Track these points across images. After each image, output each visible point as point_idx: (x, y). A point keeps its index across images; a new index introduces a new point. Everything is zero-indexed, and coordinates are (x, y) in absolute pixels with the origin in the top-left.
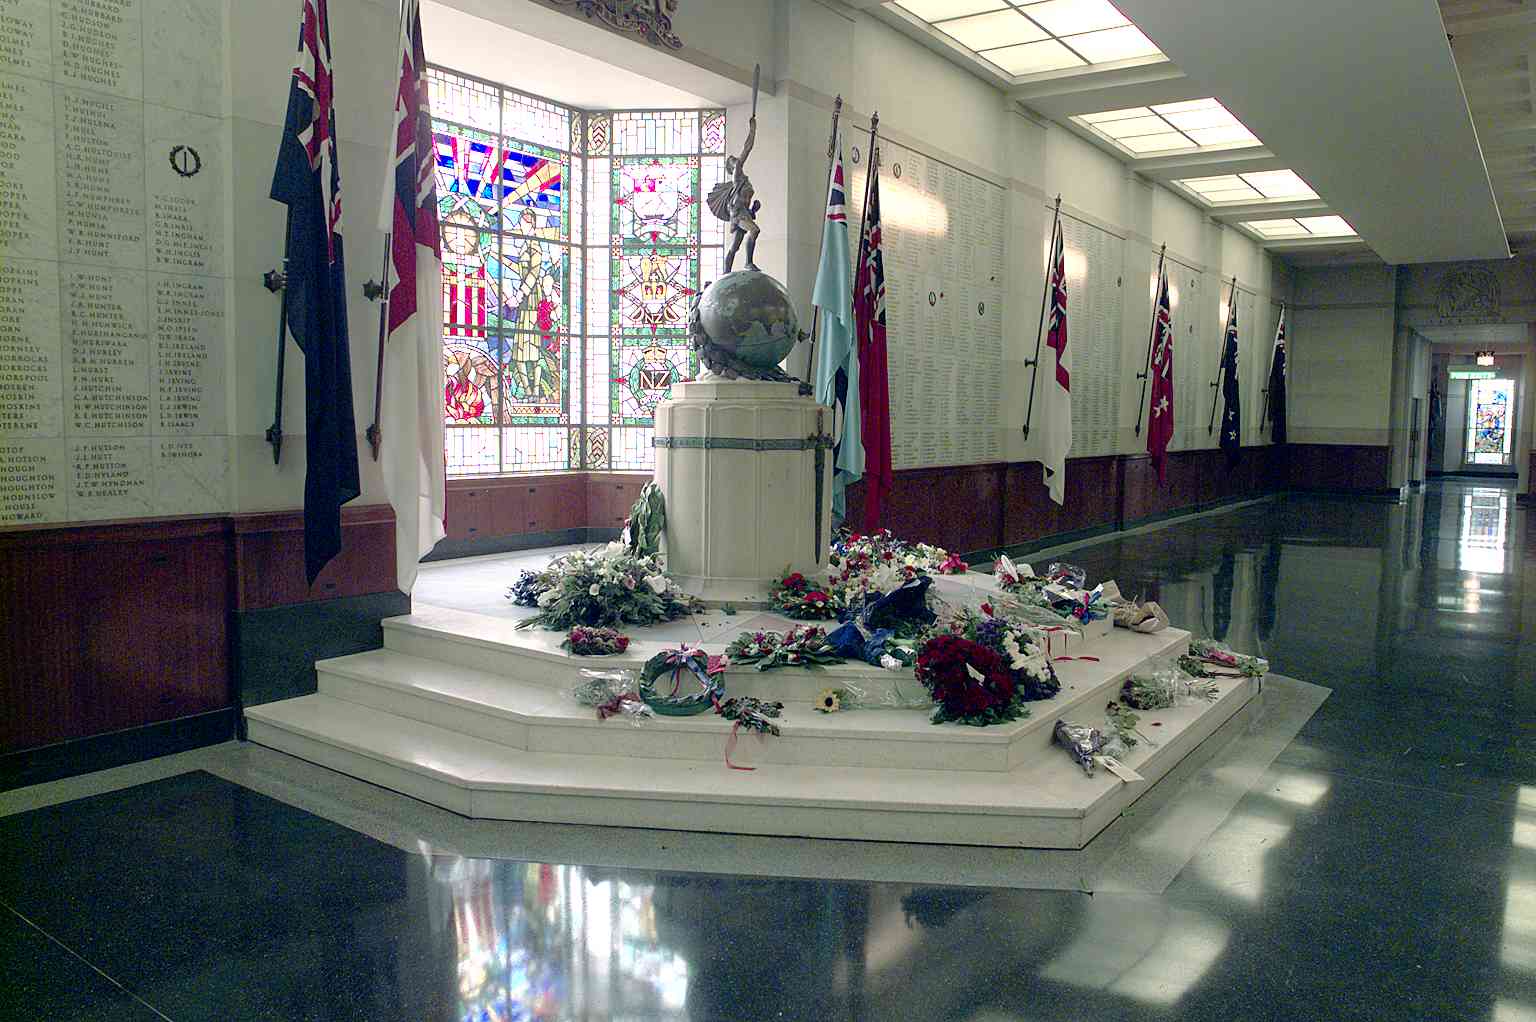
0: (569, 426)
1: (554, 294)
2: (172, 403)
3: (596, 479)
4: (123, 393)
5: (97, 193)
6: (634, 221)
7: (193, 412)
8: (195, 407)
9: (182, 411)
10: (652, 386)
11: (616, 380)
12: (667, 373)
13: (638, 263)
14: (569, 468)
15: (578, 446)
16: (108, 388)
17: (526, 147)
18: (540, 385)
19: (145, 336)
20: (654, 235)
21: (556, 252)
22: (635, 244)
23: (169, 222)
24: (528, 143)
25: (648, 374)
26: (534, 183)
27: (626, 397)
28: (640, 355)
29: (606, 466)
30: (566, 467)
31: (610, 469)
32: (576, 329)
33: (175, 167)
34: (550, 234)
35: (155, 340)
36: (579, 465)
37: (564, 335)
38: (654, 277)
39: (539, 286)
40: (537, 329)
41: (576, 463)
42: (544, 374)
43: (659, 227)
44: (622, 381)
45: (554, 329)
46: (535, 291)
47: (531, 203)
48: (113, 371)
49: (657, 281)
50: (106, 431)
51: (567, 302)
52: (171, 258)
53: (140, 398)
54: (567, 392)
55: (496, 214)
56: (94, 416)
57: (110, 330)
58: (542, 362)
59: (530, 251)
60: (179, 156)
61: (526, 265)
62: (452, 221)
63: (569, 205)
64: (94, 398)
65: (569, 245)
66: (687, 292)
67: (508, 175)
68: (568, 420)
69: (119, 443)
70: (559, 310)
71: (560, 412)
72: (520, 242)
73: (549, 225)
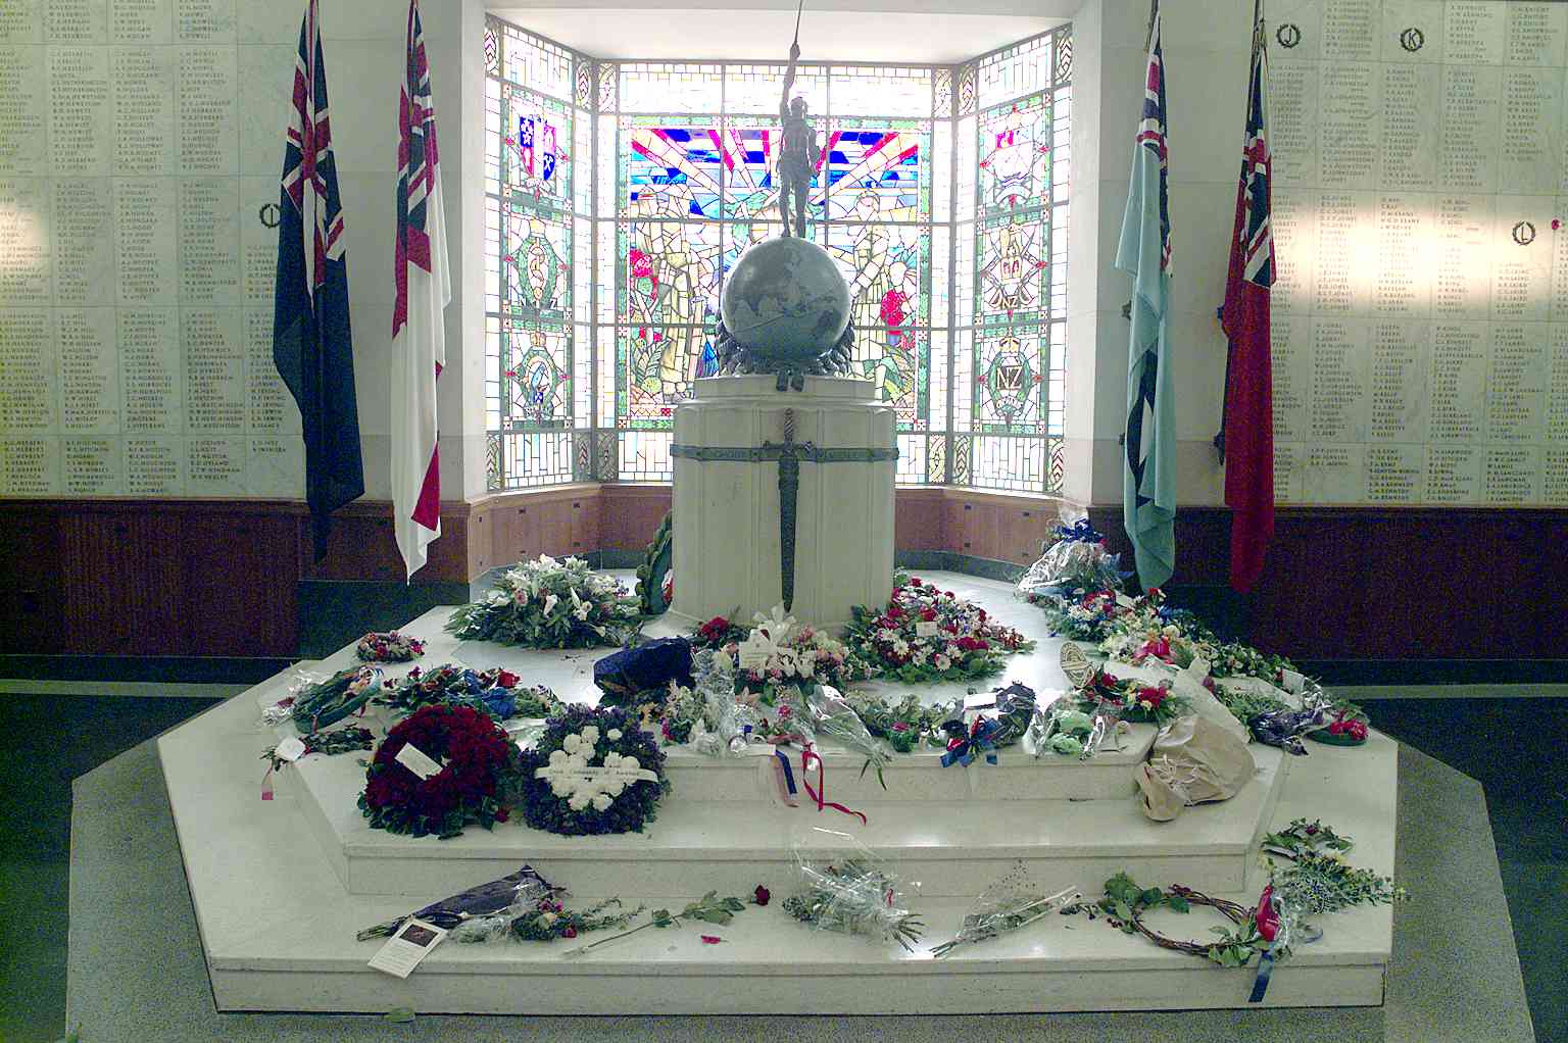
0: (928, 434)
1: (907, 283)
2: (261, 408)
3: (949, 496)
4: (225, 401)
5: (204, 252)
6: (995, 185)
7: (278, 415)
8: (280, 412)
9: (269, 415)
10: (1007, 385)
11: (977, 380)
12: (1020, 368)
13: (997, 236)
14: (927, 482)
15: (943, 456)
16: (213, 398)
17: (865, 123)
18: (884, 388)
19: (239, 357)
20: (1012, 198)
21: (911, 235)
22: (995, 215)
23: (259, 266)
24: (867, 118)
25: (1004, 370)
26: (877, 159)
27: (986, 400)
28: (997, 348)
29: (966, 481)
30: (922, 480)
31: (970, 485)
32: (940, 319)
33: (263, 222)
34: (902, 215)
35: (248, 360)
36: (942, 479)
37: (922, 329)
38: (1011, 251)
39: (883, 276)
40: (881, 323)
41: (938, 474)
42: (889, 374)
43: (1016, 189)
44: (981, 379)
45: (907, 322)
46: (877, 281)
47: (873, 184)
48: (216, 384)
49: (1014, 255)
50: (213, 430)
51: (927, 290)
52: (261, 294)
53: (236, 405)
54: (926, 395)
55: (822, 203)
56: (204, 419)
57: (215, 354)
58: (888, 362)
59: (870, 238)
60: (267, 212)
61: (864, 253)
62: (761, 217)
63: (931, 179)
64: (204, 405)
65: (930, 224)
66: (1040, 265)
67: (839, 158)
68: (927, 427)
69: (221, 439)
70: (915, 302)
71: (915, 417)
72: (855, 230)
73: (899, 205)
